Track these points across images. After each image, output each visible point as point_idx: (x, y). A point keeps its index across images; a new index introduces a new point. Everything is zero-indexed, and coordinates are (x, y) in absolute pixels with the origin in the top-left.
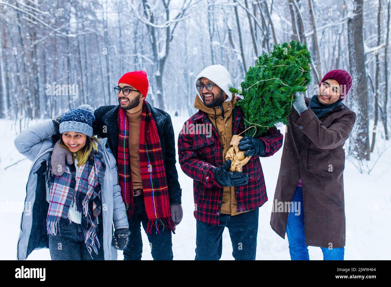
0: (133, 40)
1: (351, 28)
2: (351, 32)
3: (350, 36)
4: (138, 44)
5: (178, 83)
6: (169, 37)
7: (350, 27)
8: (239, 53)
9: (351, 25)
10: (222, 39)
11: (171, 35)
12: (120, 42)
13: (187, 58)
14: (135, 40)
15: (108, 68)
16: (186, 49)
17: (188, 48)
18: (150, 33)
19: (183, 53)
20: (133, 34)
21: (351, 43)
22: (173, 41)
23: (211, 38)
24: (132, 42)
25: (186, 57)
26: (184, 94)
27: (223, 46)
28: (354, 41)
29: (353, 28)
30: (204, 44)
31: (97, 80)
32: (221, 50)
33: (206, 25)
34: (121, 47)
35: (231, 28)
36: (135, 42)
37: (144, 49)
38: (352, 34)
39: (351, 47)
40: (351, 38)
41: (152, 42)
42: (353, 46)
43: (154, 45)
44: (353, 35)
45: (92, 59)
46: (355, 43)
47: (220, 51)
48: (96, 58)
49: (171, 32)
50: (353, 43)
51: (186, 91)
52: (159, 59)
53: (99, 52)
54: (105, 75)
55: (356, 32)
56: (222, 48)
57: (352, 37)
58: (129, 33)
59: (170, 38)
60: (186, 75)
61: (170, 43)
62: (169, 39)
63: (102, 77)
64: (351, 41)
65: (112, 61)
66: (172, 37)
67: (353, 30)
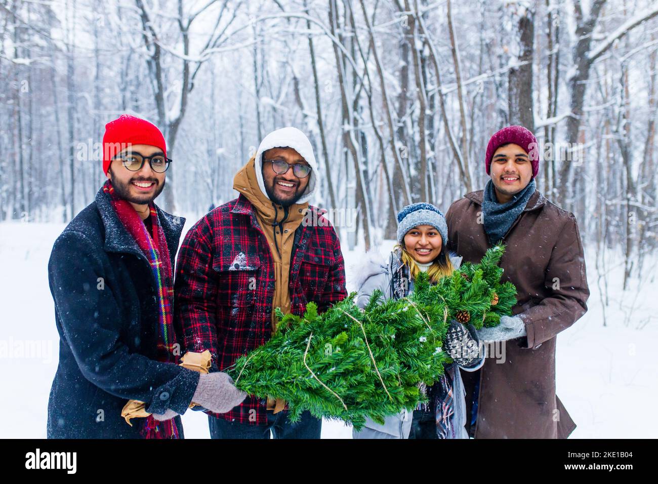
0: (119, 86)
1: (514, 84)
2: (515, 90)
3: (513, 97)
4: (128, 95)
5: (196, 166)
6: (187, 85)
7: (513, 82)
8: (314, 118)
9: (515, 79)
10: (275, 94)
11: (190, 81)
12: (98, 89)
13: (214, 124)
14: (122, 86)
15: (71, 133)
16: (213, 108)
17: (217, 107)
18: (153, 76)
19: (206, 116)
20: (119, 76)
21: (514, 110)
22: (193, 92)
23: (258, 92)
24: (117, 90)
25: (212, 121)
26: (205, 184)
27: (278, 106)
28: (519, 106)
29: (518, 84)
30: (244, 101)
31: (50, 153)
32: (272, 112)
33: (249, 70)
34: (97, 96)
35: (298, 76)
36: (124, 90)
37: (139, 103)
38: (516, 94)
39: (514, 115)
40: (514, 101)
41: (157, 91)
42: (517, 114)
43: (159, 98)
44: (518, 96)
45: (41, 116)
46: (520, 110)
47: (271, 115)
48: (49, 114)
49: (191, 76)
50: (518, 108)
51: (209, 181)
52: (167, 122)
53: (55, 102)
54: (65, 145)
55: (522, 92)
56: (274, 109)
57: (516, 99)
58: (112, 74)
59: (190, 86)
60: (210, 152)
61: (189, 96)
62: (187, 88)
63: (60, 149)
64: (514, 106)
65: (78, 120)
66: (193, 85)
67: (517, 87)
